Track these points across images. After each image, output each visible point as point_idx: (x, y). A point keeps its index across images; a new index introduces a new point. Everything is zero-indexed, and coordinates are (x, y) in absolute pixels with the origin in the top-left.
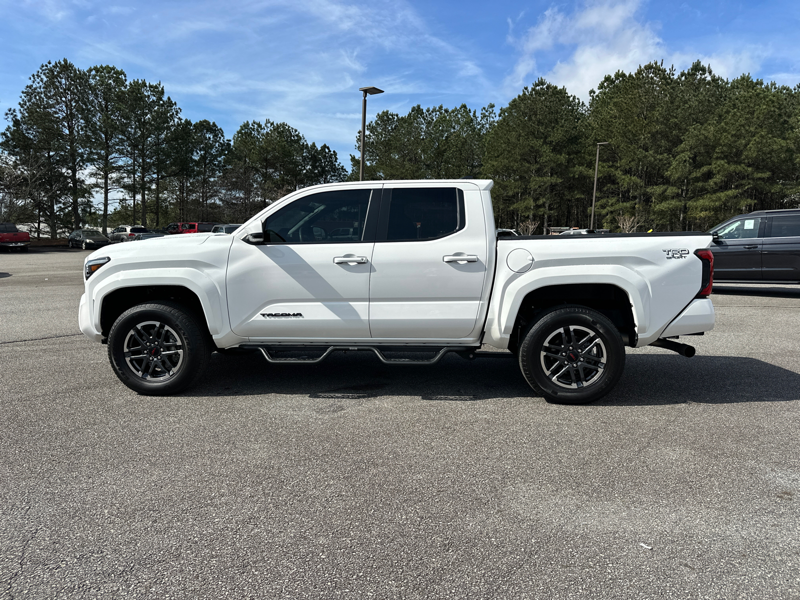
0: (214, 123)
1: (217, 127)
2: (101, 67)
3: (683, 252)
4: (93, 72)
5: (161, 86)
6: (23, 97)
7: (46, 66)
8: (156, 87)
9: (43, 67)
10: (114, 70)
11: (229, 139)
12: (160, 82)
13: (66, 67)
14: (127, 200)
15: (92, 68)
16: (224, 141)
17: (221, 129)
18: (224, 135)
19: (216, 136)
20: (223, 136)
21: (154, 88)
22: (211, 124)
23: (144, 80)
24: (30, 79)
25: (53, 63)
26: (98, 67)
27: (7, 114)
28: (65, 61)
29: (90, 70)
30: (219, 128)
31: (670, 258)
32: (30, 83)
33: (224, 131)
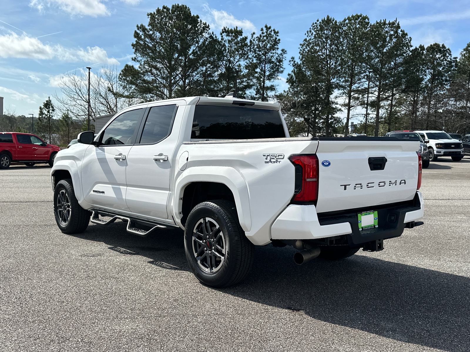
0: (443, 45)
1: (445, 48)
2: (353, 16)
3: (280, 157)
4: (347, 21)
5: (397, 22)
6: (300, 48)
7: (316, 23)
8: (393, 23)
9: (313, 24)
10: (361, 16)
11: (455, 57)
12: (396, 19)
13: (328, 21)
14: (370, 114)
15: (346, 18)
16: (451, 59)
17: (448, 49)
18: (452, 53)
19: (445, 55)
20: (450, 55)
21: (392, 25)
22: (441, 46)
23: (385, 19)
24: (306, 34)
25: (320, 21)
26: (350, 17)
27: (290, 61)
28: (328, 17)
29: (345, 20)
30: (447, 48)
31: (268, 162)
32: (305, 37)
33: (451, 50)
